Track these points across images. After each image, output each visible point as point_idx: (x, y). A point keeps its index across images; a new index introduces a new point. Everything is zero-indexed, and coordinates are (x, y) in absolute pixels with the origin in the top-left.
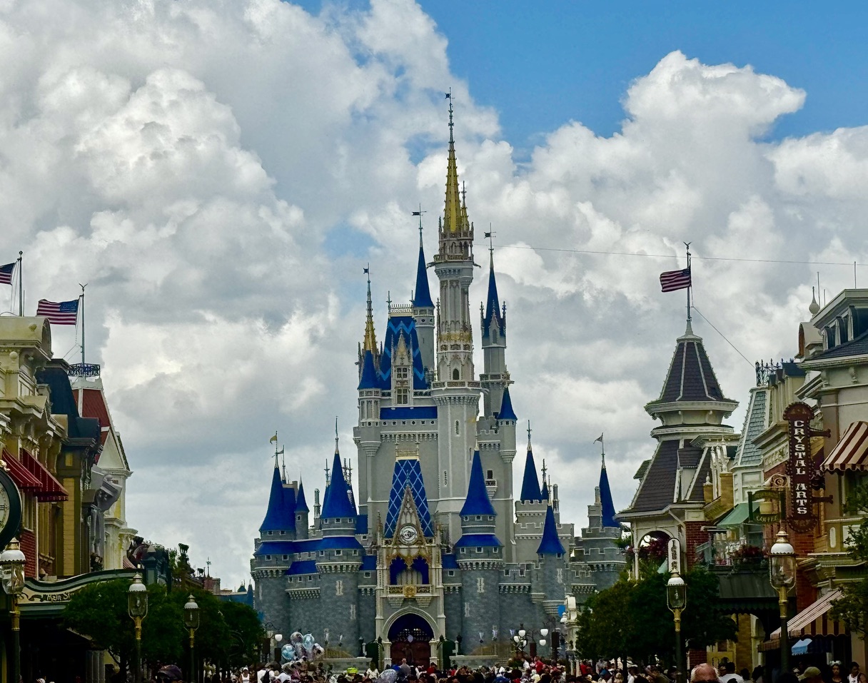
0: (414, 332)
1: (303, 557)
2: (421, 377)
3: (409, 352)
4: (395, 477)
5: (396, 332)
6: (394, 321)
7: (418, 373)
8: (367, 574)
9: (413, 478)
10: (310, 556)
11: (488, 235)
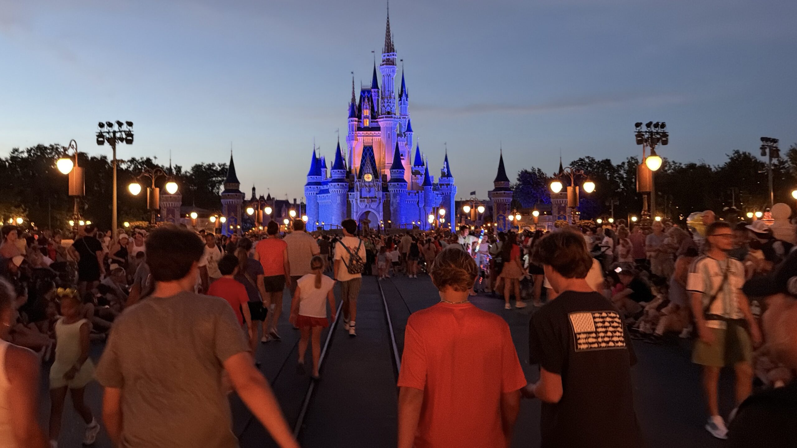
0: (371, 96)
1: (325, 187)
2: (374, 115)
3: (369, 104)
4: (363, 154)
5: (364, 97)
6: (363, 92)
7: (373, 113)
8: (351, 194)
9: (370, 154)
10: (327, 187)
11: (402, 60)
